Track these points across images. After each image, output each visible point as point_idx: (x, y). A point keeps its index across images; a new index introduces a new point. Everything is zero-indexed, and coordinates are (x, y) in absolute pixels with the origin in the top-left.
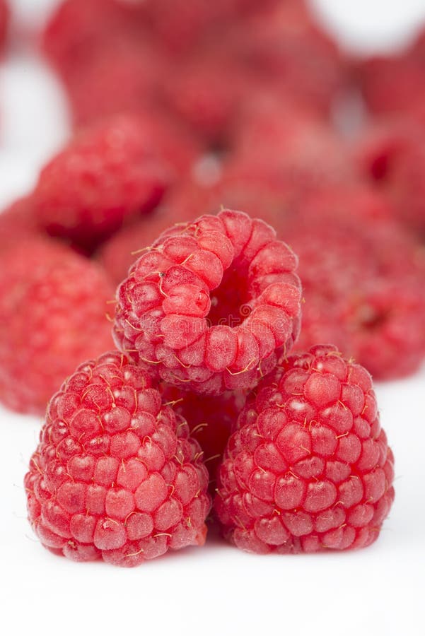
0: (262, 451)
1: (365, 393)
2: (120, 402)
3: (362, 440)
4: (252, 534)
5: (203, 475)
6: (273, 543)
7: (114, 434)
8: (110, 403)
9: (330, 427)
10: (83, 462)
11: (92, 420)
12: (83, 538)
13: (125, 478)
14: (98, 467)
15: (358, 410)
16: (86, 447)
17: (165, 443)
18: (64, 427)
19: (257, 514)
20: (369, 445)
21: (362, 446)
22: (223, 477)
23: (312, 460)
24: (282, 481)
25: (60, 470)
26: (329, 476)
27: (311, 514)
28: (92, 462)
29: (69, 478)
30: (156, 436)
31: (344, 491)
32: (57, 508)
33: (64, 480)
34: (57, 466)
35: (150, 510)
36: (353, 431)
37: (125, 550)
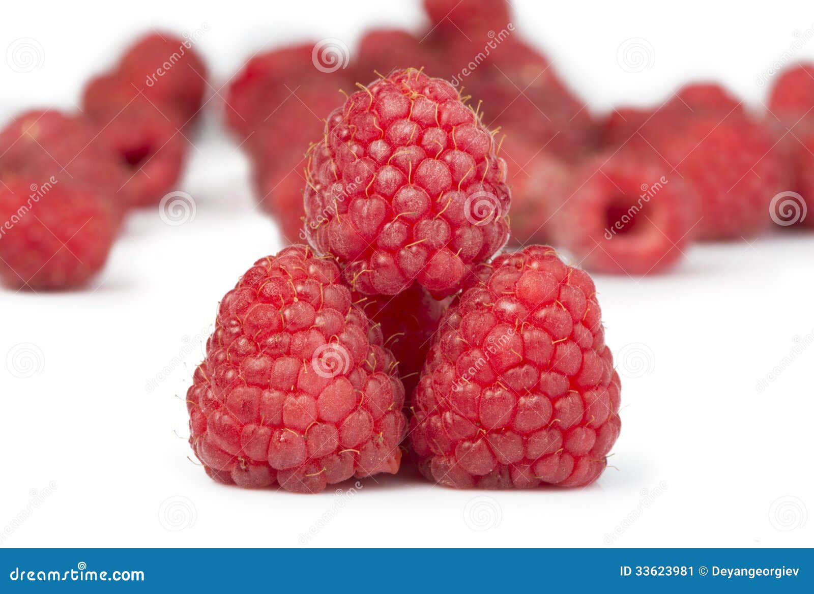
0: (466, 358)
1: (587, 298)
2: (303, 297)
3: (584, 350)
4: (452, 461)
5: (398, 389)
6: (477, 472)
7: (295, 332)
8: (291, 296)
9: (546, 330)
10: (257, 363)
11: (270, 314)
12: (256, 453)
13: (307, 382)
14: (276, 368)
15: (579, 314)
16: (262, 347)
17: (354, 343)
18: (237, 325)
19: (458, 436)
20: (590, 357)
21: (583, 358)
22: (419, 396)
23: (524, 369)
24: (489, 394)
25: (230, 374)
26: (543, 389)
27: (522, 434)
28: (269, 362)
29: (241, 382)
30: (344, 336)
31: (561, 408)
32: (226, 417)
33: (235, 384)
34: (227, 370)
35: (335, 420)
36: (572, 337)
37: (304, 470)
